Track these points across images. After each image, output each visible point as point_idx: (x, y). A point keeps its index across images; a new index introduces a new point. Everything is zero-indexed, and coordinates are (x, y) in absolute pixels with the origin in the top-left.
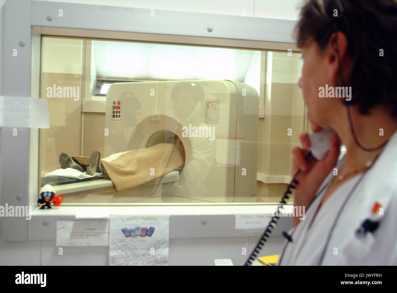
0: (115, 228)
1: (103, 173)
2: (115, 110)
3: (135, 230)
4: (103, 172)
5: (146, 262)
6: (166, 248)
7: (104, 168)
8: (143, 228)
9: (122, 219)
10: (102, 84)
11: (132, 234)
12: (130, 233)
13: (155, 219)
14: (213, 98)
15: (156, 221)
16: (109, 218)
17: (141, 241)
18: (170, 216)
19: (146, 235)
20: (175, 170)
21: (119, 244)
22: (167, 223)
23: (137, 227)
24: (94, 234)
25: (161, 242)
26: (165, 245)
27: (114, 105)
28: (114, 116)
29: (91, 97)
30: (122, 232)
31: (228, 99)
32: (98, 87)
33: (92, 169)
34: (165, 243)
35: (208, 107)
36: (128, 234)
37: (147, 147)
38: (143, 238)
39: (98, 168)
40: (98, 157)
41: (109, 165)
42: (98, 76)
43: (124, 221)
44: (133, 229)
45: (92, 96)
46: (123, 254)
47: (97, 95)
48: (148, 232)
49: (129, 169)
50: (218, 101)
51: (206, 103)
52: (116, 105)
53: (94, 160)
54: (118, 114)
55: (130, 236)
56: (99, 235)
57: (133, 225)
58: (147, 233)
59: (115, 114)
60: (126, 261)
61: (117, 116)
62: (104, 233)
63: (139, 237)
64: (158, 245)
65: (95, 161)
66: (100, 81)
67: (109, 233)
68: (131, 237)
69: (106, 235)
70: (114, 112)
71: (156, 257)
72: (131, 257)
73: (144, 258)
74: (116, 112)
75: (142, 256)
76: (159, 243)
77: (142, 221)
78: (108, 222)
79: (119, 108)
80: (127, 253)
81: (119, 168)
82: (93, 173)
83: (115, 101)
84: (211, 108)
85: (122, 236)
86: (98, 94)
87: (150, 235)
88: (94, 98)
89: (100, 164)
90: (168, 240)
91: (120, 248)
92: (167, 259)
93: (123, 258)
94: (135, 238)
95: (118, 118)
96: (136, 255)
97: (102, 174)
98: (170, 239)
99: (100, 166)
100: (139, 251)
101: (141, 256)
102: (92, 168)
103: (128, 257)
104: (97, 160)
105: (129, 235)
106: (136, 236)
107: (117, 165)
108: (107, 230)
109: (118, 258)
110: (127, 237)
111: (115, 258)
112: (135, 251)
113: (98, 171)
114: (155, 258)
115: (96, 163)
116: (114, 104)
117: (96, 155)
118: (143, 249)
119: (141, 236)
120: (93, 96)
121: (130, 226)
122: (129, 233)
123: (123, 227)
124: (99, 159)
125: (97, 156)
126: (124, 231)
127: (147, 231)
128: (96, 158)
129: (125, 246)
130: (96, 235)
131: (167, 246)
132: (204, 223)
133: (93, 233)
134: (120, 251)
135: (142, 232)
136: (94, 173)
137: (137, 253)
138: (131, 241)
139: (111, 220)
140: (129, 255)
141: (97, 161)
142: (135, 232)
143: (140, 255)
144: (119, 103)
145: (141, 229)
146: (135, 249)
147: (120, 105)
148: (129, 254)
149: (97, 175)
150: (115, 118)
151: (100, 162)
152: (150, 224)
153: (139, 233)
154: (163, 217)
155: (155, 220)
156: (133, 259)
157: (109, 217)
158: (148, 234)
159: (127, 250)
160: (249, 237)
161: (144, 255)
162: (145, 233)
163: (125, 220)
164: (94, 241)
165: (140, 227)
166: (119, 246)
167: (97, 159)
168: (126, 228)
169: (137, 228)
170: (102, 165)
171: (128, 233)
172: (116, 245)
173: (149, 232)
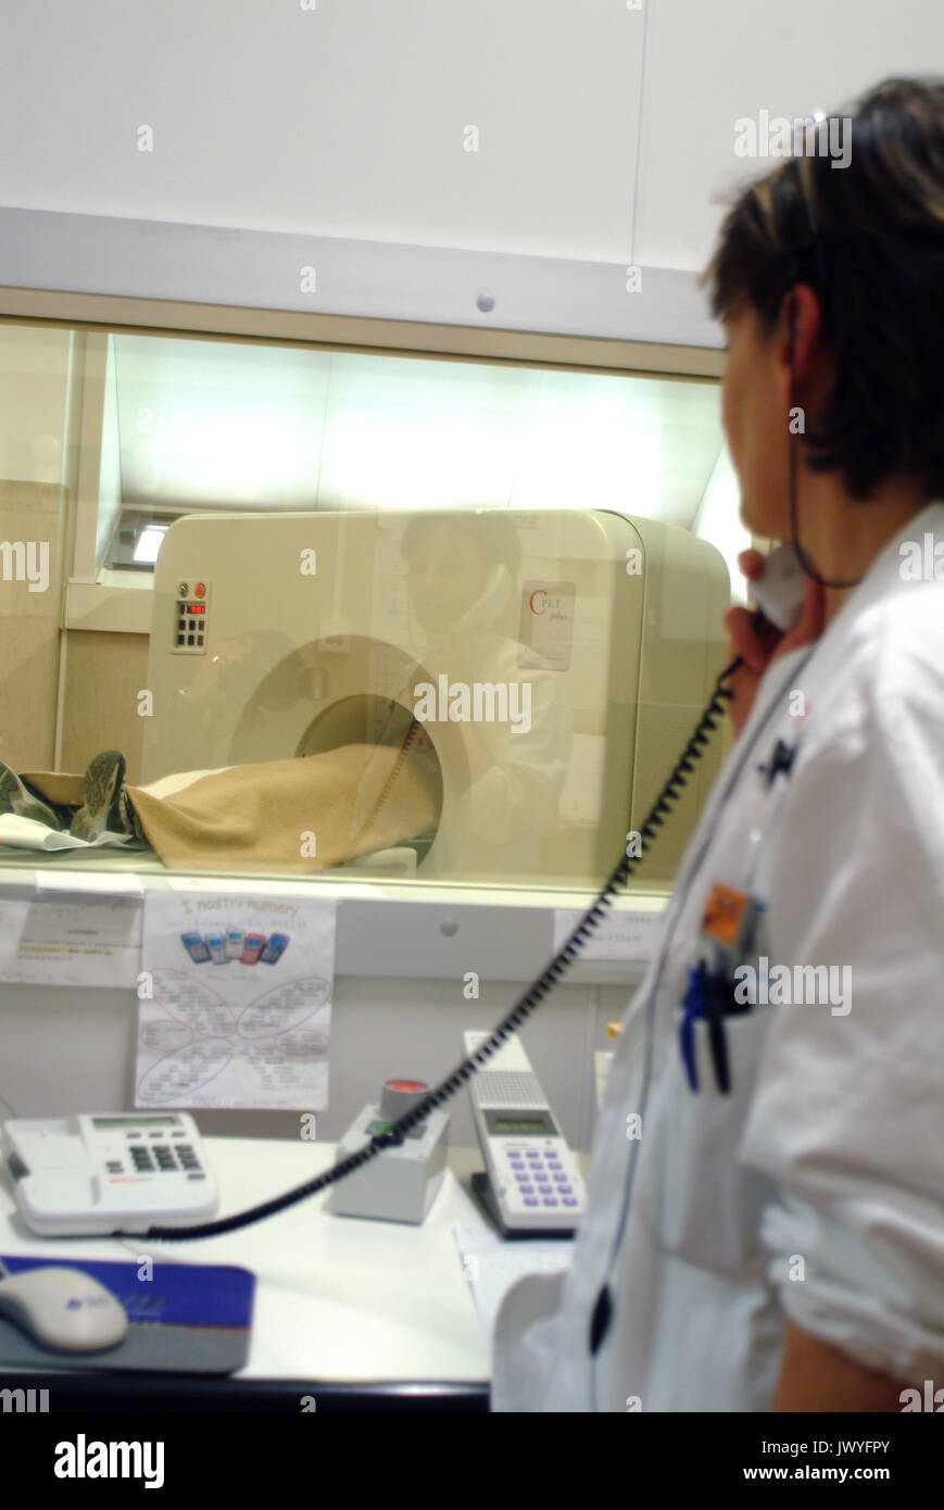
0: (160, 928)
1: (131, 836)
2: (187, 617)
3: (225, 940)
4: (133, 832)
5: (256, 1048)
6: (322, 1005)
7: (136, 820)
8: (250, 935)
9: (185, 903)
10: (141, 529)
11: (214, 953)
12: (207, 950)
13: (290, 908)
14: (550, 576)
15: (294, 914)
16: (143, 897)
17: (244, 978)
18: (338, 901)
19: (259, 958)
20: (402, 844)
21: (172, 985)
22: (328, 923)
23: (231, 930)
24: (93, 948)
25: (305, 987)
26: (322, 995)
27: (182, 599)
28: (180, 640)
29: (99, 572)
30: (180, 945)
31: (605, 580)
32: (126, 534)
33: (91, 819)
34: (319, 989)
35: (533, 611)
36: (202, 953)
37: (304, 756)
38: (250, 969)
39: (114, 813)
40: (115, 773)
41: (155, 806)
42: (126, 496)
43: (188, 911)
44: (218, 936)
45: (100, 568)
46: (183, 1017)
47: (119, 567)
48: (266, 951)
49: (228, 824)
50: (569, 589)
51: (524, 593)
52: (191, 597)
53: (102, 786)
54: (197, 633)
55: (209, 958)
56: (109, 953)
57: (217, 924)
58: (261, 951)
59: (186, 633)
60: (190, 1044)
61: (191, 639)
62: (125, 946)
63: (235, 964)
64: (297, 994)
65: (105, 787)
66: (136, 513)
67: (140, 947)
68: (209, 965)
69: (131, 953)
70: (182, 624)
71: (292, 1032)
72: (209, 1030)
73: (248, 1034)
74: (187, 626)
75: (247, 1030)
76: (301, 989)
77: (251, 912)
78: (138, 913)
79: (201, 609)
80: (197, 1015)
81: (192, 820)
82: (96, 831)
83: (186, 585)
84: (543, 612)
85: (182, 958)
86: (123, 562)
87: (272, 961)
88: (110, 579)
89: (122, 802)
90: (330, 978)
91: (174, 999)
92: (324, 1041)
93: (183, 1030)
94: (225, 966)
95: (196, 649)
96: (223, 1024)
97: (128, 837)
98: (338, 978)
99: (122, 808)
100: (236, 1011)
101: (241, 1030)
102: (94, 813)
103: (200, 1027)
104: (111, 786)
105: (206, 955)
106: (228, 959)
107: (185, 810)
108: (134, 935)
109: (168, 1030)
110: (198, 961)
111: (157, 1030)
112: (222, 1010)
113: (114, 824)
114: (285, 1035)
115: (109, 794)
116: (183, 593)
117: (108, 768)
118: (250, 1006)
119: (243, 960)
120: (104, 571)
121: (209, 926)
122: (204, 951)
123: (187, 928)
124: (120, 780)
125: (113, 770)
126: (189, 942)
127: (264, 947)
128: (110, 776)
129: (191, 991)
130: (100, 952)
131: (327, 999)
132: (449, 931)
133: (90, 944)
134: (173, 1008)
135: (246, 948)
136: (100, 831)
137: (229, 1019)
138: (210, 976)
139: (147, 906)
140: (201, 1024)
141: (113, 787)
142: (224, 947)
143: (236, 1023)
144: (200, 591)
145: (243, 938)
146: (220, 1005)
147: (204, 599)
148: (203, 1017)
149: (110, 840)
150: (186, 648)
151: (123, 795)
152: (274, 923)
153: (236, 949)
154: (317, 904)
155: (290, 912)
156: (216, 1037)
157: (142, 891)
158: (264, 956)
159: (196, 1008)
160: (599, 987)
161: (249, 1025)
162: (256, 953)
163: (193, 906)
164: (92, 972)
165: (239, 931)
166: (171, 992)
167: (113, 779)
168: (196, 933)
169: (232, 936)
170: (129, 804)
171: (200, 948)
172: (163, 988)
173: (268, 950)
